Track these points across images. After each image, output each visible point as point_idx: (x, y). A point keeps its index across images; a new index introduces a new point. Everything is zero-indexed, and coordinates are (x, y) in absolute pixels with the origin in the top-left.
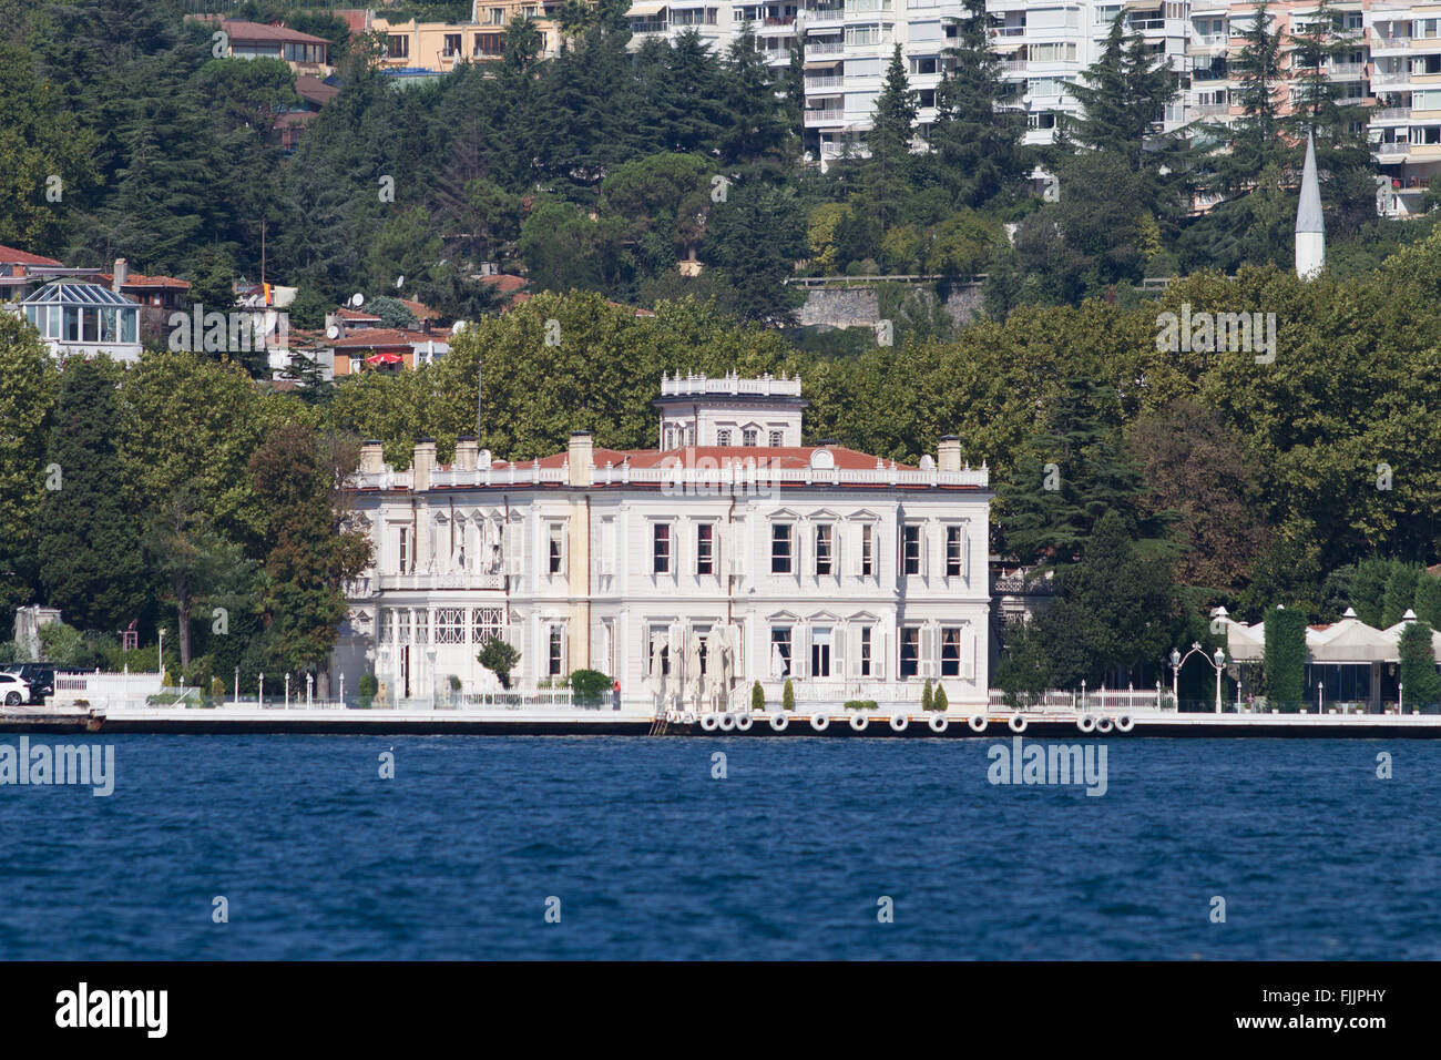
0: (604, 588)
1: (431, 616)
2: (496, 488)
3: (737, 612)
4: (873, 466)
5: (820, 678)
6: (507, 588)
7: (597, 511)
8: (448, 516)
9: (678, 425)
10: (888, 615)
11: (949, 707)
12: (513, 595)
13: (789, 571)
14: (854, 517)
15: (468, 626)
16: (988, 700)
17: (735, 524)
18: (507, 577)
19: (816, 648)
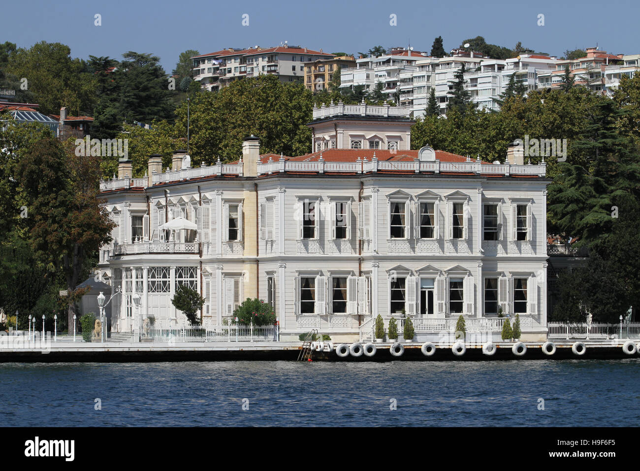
0: (269, 250)
1: (145, 272)
2: (193, 180)
3: (366, 266)
4: (463, 161)
5: (427, 316)
6: (200, 253)
7: (263, 194)
8: (164, 203)
9: (324, 139)
10: (476, 269)
11: (522, 336)
12: (204, 257)
13: (403, 236)
14: (449, 198)
15: (172, 279)
16: (547, 330)
17: (364, 202)
18: (200, 244)
19: (423, 293)
